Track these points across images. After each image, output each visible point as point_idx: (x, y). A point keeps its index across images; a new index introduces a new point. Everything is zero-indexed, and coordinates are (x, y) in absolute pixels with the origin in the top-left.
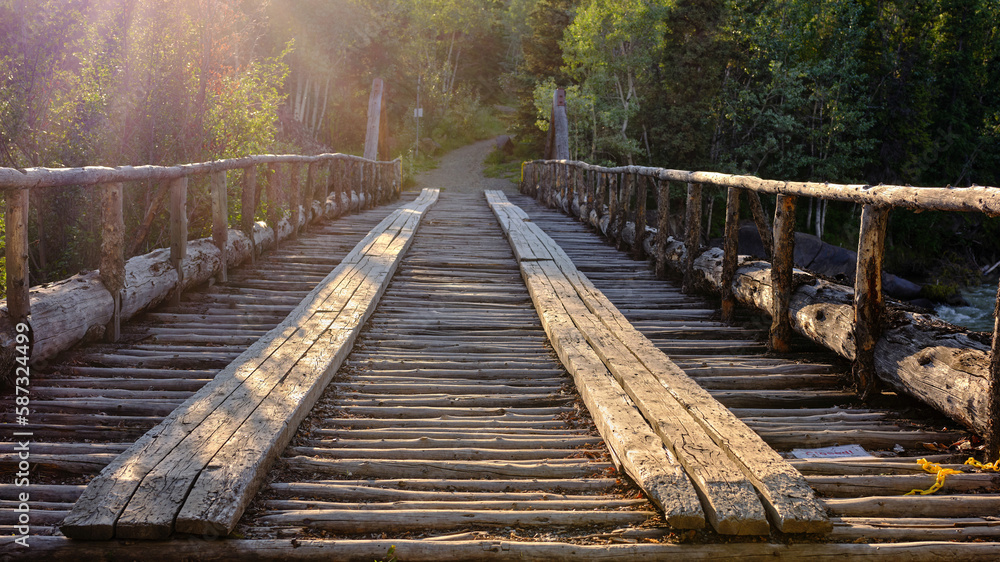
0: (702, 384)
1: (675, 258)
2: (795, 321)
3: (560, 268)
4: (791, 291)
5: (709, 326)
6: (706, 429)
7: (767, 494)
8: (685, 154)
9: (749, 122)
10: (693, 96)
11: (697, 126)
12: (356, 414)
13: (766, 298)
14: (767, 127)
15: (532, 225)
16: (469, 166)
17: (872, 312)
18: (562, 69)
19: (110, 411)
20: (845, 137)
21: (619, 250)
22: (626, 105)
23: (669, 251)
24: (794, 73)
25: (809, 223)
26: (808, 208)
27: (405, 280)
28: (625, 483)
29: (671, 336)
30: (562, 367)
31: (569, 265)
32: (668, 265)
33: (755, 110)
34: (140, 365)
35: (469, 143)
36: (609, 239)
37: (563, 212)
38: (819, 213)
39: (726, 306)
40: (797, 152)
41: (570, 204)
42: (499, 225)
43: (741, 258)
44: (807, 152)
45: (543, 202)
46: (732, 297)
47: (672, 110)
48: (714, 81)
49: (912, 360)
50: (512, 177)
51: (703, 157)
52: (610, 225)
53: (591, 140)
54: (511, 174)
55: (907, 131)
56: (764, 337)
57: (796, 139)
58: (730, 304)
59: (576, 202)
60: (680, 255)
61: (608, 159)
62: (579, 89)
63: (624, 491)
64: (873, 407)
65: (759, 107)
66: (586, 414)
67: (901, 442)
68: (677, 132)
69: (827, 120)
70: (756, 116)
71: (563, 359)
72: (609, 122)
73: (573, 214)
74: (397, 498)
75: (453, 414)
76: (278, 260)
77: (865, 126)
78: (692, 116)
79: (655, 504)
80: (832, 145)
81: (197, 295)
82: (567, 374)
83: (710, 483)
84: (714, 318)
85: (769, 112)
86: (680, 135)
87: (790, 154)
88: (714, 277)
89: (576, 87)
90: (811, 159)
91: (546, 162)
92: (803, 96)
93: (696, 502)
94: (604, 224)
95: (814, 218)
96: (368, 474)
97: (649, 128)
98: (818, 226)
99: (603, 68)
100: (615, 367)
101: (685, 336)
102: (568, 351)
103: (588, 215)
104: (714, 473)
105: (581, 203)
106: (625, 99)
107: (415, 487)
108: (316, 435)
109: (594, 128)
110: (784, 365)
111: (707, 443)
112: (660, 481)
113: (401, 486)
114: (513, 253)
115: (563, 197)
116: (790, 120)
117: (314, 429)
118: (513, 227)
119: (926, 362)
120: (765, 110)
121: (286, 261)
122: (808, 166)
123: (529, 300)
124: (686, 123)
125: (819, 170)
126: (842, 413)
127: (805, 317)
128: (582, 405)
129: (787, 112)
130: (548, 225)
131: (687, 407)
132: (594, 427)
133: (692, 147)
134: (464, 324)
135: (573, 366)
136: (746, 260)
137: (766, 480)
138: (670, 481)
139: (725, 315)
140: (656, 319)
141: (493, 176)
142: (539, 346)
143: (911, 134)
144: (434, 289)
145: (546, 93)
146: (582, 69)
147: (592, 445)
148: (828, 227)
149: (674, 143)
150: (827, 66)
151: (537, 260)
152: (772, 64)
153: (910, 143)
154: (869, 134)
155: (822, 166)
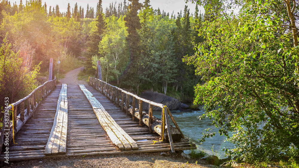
0: (126, 132)
1: (125, 108)
2: (143, 121)
3: (102, 110)
4: (142, 116)
5: (130, 122)
6: (125, 138)
7: (131, 145)
8: (131, 74)
9: (147, 65)
10: (133, 59)
11: (134, 67)
12: (73, 139)
13: (139, 117)
14: (151, 66)
15: (94, 98)
16: (74, 77)
17: (151, 120)
18: (99, 52)
19: (34, 141)
20: (170, 69)
21: (114, 104)
22: (116, 61)
23: (124, 106)
24: (157, 53)
25: (163, 90)
26: (162, 87)
27: (70, 114)
28: (114, 145)
29: (123, 124)
30: (105, 131)
31: (103, 109)
32: (124, 109)
33: (148, 63)
34: (31, 134)
35: (73, 69)
36: (112, 101)
37: (101, 93)
38: (165, 88)
39: (133, 118)
40: (159, 73)
41: (103, 91)
42: (86, 97)
43: (136, 109)
44: (162, 73)
45: (95, 89)
46: (134, 116)
47: (127, 63)
48: (138, 56)
49: (155, 127)
50: (86, 80)
51: (136, 74)
52: (112, 98)
53: (107, 70)
54: (86, 79)
55: (185, 67)
56: (138, 124)
57: (159, 69)
58: (134, 118)
59: (104, 91)
60: (126, 107)
61: (111, 75)
62: (104, 58)
63: (114, 146)
64: (151, 134)
65: (149, 62)
66: (109, 138)
67: (152, 139)
68: (129, 68)
69: (166, 65)
70: (148, 64)
71: (105, 129)
72: (111, 66)
73: (103, 94)
74: (85, 149)
75: (88, 139)
76: (41, 111)
77: (175, 66)
78: (132, 64)
79: (118, 147)
80: (167, 71)
81: (30, 120)
82: (105, 132)
83: (125, 144)
84: (131, 120)
85: (152, 63)
86: (129, 69)
87: (157, 73)
88: (131, 112)
89: (103, 58)
90: (162, 75)
91: (96, 79)
92: (160, 59)
93: (123, 146)
94: (111, 98)
95: (164, 89)
96: (80, 147)
97: (122, 67)
98: (165, 91)
99: (109, 52)
100: (113, 130)
101: (126, 124)
102: (105, 128)
103: (107, 95)
104: (125, 143)
105: (105, 91)
106: (115, 59)
107: (86, 148)
108: (69, 143)
109: (108, 68)
110: (140, 128)
111: (125, 140)
112: (119, 144)
113: (85, 148)
114: (91, 106)
115: (100, 89)
116: (157, 65)
117: (69, 142)
118: (90, 99)
119: (157, 127)
120: (151, 62)
121: (42, 111)
122: (162, 76)
123: (97, 118)
124: (131, 66)
125: (164, 77)
126: (147, 135)
127: (144, 120)
128: (108, 136)
129: (156, 63)
130: (98, 97)
131: (123, 135)
132: (110, 139)
133: (133, 72)
134: (86, 124)
135: (107, 130)
136: (137, 109)
137: (132, 143)
138: (120, 144)
139: (133, 120)
140: (121, 121)
141: (81, 80)
142: (100, 127)
143: (186, 68)
144: (77, 116)
145: (95, 59)
146: (104, 52)
147: (110, 141)
148: (168, 91)
149: (128, 71)
150: (165, 52)
151: (97, 109)
152: (152, 51)
153: (186, 70)
154: (176, 68)
155: (165, 76)
